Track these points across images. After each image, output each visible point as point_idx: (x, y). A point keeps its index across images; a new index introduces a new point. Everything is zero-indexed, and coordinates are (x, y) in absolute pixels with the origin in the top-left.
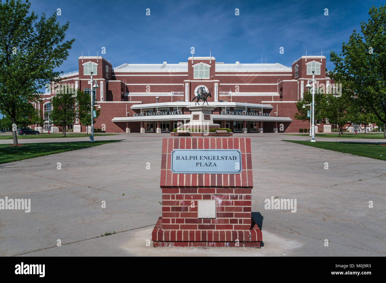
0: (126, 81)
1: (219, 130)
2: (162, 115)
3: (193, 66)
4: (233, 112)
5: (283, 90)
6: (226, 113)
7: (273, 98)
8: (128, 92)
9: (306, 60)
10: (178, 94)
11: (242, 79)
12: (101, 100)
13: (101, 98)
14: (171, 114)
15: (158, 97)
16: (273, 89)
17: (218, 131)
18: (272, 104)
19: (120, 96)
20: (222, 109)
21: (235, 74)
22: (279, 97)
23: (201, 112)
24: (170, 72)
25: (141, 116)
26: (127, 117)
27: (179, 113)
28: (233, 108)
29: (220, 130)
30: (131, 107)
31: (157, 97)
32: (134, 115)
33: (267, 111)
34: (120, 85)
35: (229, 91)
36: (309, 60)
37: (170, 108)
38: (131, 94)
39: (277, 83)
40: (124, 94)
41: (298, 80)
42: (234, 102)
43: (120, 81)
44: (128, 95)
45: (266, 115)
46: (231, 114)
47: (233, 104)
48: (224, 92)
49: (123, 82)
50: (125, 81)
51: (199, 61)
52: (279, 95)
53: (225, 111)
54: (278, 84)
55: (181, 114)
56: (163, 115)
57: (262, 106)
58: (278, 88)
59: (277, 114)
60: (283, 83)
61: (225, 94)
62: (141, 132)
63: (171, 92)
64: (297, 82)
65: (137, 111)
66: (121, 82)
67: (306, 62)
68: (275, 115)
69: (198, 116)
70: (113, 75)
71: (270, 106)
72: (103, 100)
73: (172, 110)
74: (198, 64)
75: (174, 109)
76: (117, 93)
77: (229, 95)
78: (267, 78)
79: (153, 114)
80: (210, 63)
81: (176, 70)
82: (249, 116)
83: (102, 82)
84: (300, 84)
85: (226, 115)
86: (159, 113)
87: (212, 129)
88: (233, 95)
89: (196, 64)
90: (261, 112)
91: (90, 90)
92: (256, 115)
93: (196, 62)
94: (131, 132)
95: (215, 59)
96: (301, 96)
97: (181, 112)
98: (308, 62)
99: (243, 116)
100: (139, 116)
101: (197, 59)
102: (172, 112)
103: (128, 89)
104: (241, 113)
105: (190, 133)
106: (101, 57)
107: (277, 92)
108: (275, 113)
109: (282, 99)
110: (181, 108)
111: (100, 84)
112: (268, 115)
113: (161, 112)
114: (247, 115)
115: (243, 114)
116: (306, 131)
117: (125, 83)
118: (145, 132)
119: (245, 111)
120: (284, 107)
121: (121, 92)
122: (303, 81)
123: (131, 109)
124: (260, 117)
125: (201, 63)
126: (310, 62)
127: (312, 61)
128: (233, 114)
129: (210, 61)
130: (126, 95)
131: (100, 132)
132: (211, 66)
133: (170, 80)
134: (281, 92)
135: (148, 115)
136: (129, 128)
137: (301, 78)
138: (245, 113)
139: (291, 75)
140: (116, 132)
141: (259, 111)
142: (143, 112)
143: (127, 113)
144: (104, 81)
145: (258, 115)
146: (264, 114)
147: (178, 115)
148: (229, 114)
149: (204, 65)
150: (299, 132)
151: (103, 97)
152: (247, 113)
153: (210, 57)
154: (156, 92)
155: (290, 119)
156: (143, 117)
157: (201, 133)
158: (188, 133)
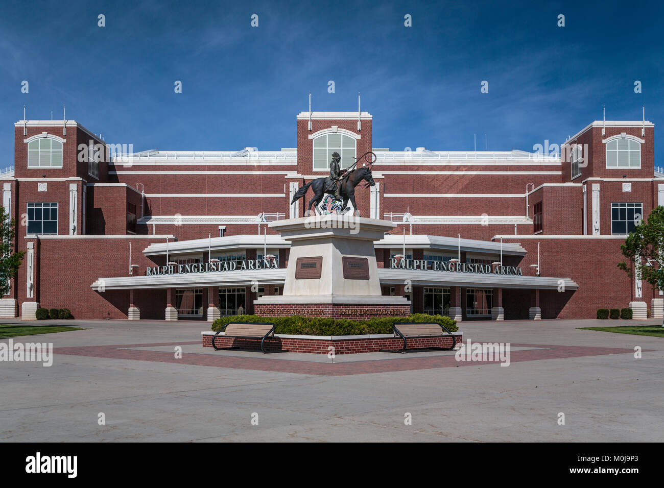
0: (143, 188)
1: (407, 322)
2: (222, 270)
3: (310, 137)
4: (424, 262)
5: (545, 209)
6: (403, 265)
7: (516, 229)
8: (148, 213)
9: (604, 130)
10: (275, 219)
11: (437, 184)
12: (71, 231)
13: (71, 227)
14: (247, 268)
15: (224, 227)
16: (515, 208)
18: (523, 242)
19: (124, 224)
20: (392, 253)
21: (417, 170)
22: (532, 229)
23: (331, 245)
24: (255, 164)
25: (166, 272)
26: (131, 276)
27: (268, 265)
28: (422, 250)
29: (413, 322)
30: (146, 250)
31: (220, 227)
32: (148, 272)
33: (511, 261)
34: (125, 195)
35: (404, 212)
36: (612, 132)
37: (248, 250)
38: (155, 220)
39: (524, 193)
40: (135, 220)
41: (584, 184)
42: (426, 236)
43: (124, 185)
44: (147, 223)
45: (512, 272)
46: (418, 267)
47: (423, 240)
48: (392, 215)
49: (136, 190)
50: (140, 186)
51: (328, 124)
52: (531, 222)
53: (403, 259)
54: (527, 194)
55: (274, 267)
56: (225, 269)
57: (501, 247)
58: (528, 206)
59: (538, 269)
60: (543, 192)
61: (395, 219)
62: (168, 317)
63: (257, 214)
64: (581, 188)
65: (159, 260)
66: (128, 188)
67: (605, 137)
68: (532, 271)
69: (318, 265)
70: (111, 173)
71: (517, 248)
72: (76, 233)
73: (251, 255)
74: (326, 132)
75: (258, 253)
76: (115, 212)
77: (404, 222)
78: (499, 179)
79: (198, 267)
80: (359, 127)
81: (271, 160)
82: (468, 274)
83: (73, 187)
84: (589, 192)
85: (406, 270)
86: (214, 264)
87: (379, 319)
88: (415, 221)
89: (320, 131)
90: (499, 263)
91: (43, 207)
92: (485, 272)
93: (320, 125)
94: (143, 317)
95: (371, 119)
96: (594, 223)
97: (274, 261)
98: (607, 137)
99: (452, 273)
100: (162, 273)
101: (324, 119)
102: (249, 261)
103: (149, 205)
104: (445, 263)
105: (279, 338)
106: (74, 121)
107: (526, 215)
108: (532, 266)
109: (542, 231)
110: (278, 253)
111: (69, 191)
112: (516, 272)
113: (218, 262)
114: (462, 271)
115: (451, 268)
116: (615, 314)
117: (139, 193)
118: (179, 319)
119: (457, 260)
120: (554, 250)
121: (127, 213)
122: (599, 184)
123: (146, 255)
124: (497, 275)
125: (334, 128)
126: (614, 136)
127: (620, 134)
128: (426, 269)
129: (359, 123)
130: (142, 221)
131: (57, 318)
132: (360, 135)
133: (256, 183)
134: (538, 213)
135: (185, 270)
136: (136, 305)
137: (593, 177)
138: (456, 264)
139: (561, 174)
140: (104, 318)
141: (493, 261)
142: (174, 263)
143: (133, 265)
144: (81, 183)
145: (492, 272)
146: (506, 268)
147: (267, 270)
148: (413, 268)
149: (342, 134)
150: (598, 318)
151: (75, 224)
152: (462, 265)
153: (359, 113)
154: (219, 215)
155: (573, 281)
156: (171, 275)
157: (329, 338)
158: (272, 338)
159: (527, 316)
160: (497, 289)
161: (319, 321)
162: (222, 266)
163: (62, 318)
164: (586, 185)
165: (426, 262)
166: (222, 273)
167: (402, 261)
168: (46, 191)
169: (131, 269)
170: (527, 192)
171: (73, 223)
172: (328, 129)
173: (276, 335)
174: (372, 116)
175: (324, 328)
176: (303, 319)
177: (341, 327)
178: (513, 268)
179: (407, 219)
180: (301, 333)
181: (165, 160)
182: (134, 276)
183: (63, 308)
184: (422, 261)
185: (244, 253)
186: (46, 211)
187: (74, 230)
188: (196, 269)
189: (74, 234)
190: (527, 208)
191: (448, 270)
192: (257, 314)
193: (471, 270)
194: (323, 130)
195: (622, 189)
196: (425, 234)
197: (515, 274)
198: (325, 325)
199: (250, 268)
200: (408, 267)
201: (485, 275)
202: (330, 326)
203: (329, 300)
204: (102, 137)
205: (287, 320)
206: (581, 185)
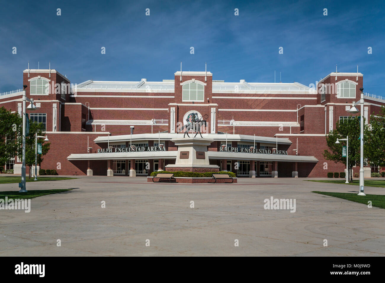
0: (89, 104)
1: (217, 174)
2: (137, 151)
3: (181, 84)
5: (305, 119)
6: (226, 150)
7: (291, 129)
8: (91, 118)
9: (336, 78)
10: (160, 122)
12: (54, 129)
13: (54, 127)
14: (150, 150)
15: (133, 127)
16: (291, 118)
17: (216, 176)
18: (290, 138)
19: (80, 125)
20: (221, 143)
21: (238, 96)
22: (299, 129)
23: (192, 147)
24: (150, 92)
25: (108, 152)
26: (88, 153)
27: (161, 149)
28: (237, 142)
29: (220, 174)
30: (95, 140)
31: (131, 127)
32: (98, 151)
33: (283, 147)
34: (81, 109)
35: (231, 119)
36: (340, 78)
37: (149, 141)
38: (95, 122)
39: (296, 109)
40: (85, 122)
41: (326, 106)
42: (239, 135)
43: (80, 104)
44: (92, 124)
45: (282, 153)
46: (234, 151)
47: (237, 137)
48: (224, 121)
49: (85, 106)
50: (87, 104)
51: (190, 78)
52: (299, 126)
53: (226, 147)
54: (298, 110)
55: (164, 150)
56: (139, 151)
57: (277, 140)
58: (298, 116)
59: (297, 152)
60: (304, 110)
61: (226, 123)
62: (109, 174)
63: (150, 119)
64: (324, 108)
65: (104, 146)
66: (82, 105)
68: (294, 153)
69: (187, 154)
70: (71, 96)
71: (287, 141)
72: (56, 130)
73: (151, 144)
74: (189, 82)
75: (154, 143)
76: (76, 120)
77: (230, 125)
79: (125, 150)
80: (206, 80)
81: (159, 90)
82: (259, 154)
83: (55, 105)
84: (328, 110)
85: (227, 153)
86: (133, 148)
87: (208, 172)
88: (236, 124)
89: (186, 81)
90: (276, 149)
91: (38, 116)
92: (268, 153)
93: (186, 78)
94: (94, 174)
95: (212, 75)
96: (330, 127)
97: (164, 147)
98: (338, 81)
99: (250, 154)
100: (106, 152)
101: (188, 75)
102: (151, 147)
103: (92, 114)
104: (247, 149)
105: (175, 178)
106: (55, 70)
107: (297, 121)
108: (294, 150)
109: (304, 131)
110: (164, 143)
111: (52, 108)
112: (284, 153)
113: (136, 147)
114: (256, 153)
115: (250, 152)
116: (336, 175)
117: (87, 107)
118: (114, 175)
119: (253, 147)
120: (306, 142)
121: (82, 119)
122: (333, 107)
123: (95, 142)
124: (274, 155)
125: (193, 80)
126: (342, 81)
127: (345, 80)
128: (237, 152)
129: (206, 77)
130: (88, 123)
131: (50, 175)
132: (206, 84)
133: (150, 103)
134: (302, 121)
135: (118, 151)
136: (91, 168)
137: (330, 102)
138: (252, 149)
139: (316, 99)
140: (74, 175)
141: (272, 148)
142: (112, 147)
143: (89, 148)
144: (59, 103)
145: (271, 153)
146: (279, 151)
147: (160, 152)
148: (231, 151)
149: (197, 83)
150: (328, 177)
151: (56, 125)
152: (256, 150)
153: (206, 72)
154: (130, 120)
155: (315, 158)
156: (111, 153)
157: (191, 178)
158: (173, 178)
159: (290, 176)
160: (274, 162)
161: (188, 173)
162: (138, 149)
163: (52, 175)
164: (326, 107)
165: (237, 148)
166: (137, 152)
167: (225, 148)
168: (40, 107)
169: (88, 150)
170: (297, 109)
171: (54, 125)
172: (190, 80)
173: (174, 177)
174: (212, 74)
175: (190, 175)
176: (183, 172)
177: (195, 175)
178: (283, 151)
179: (232, 123)
180: (182, 177)
181: (100, 89)
182: (90, 153)
183: (53, 169)
184: (235, 148)
185: (147, 143)
186: (40, 118)
187: (55, 128)
188: (124, 151)
189: (55, 131)
190: (297, 117)
191: (248, 152)
192: (167, 171)
193: (260, 152)
194: (187, 81)
195: (345, 110)
196: (238, 134)
197: (284, 154)
198: (190, 174)
199: (151, 151)
200: (228, 151)
201: (268, 155)
202: (192, 174)
203: (191, 166)
204: (66, 76)
205: (177, 173)
206: (324, 106)
